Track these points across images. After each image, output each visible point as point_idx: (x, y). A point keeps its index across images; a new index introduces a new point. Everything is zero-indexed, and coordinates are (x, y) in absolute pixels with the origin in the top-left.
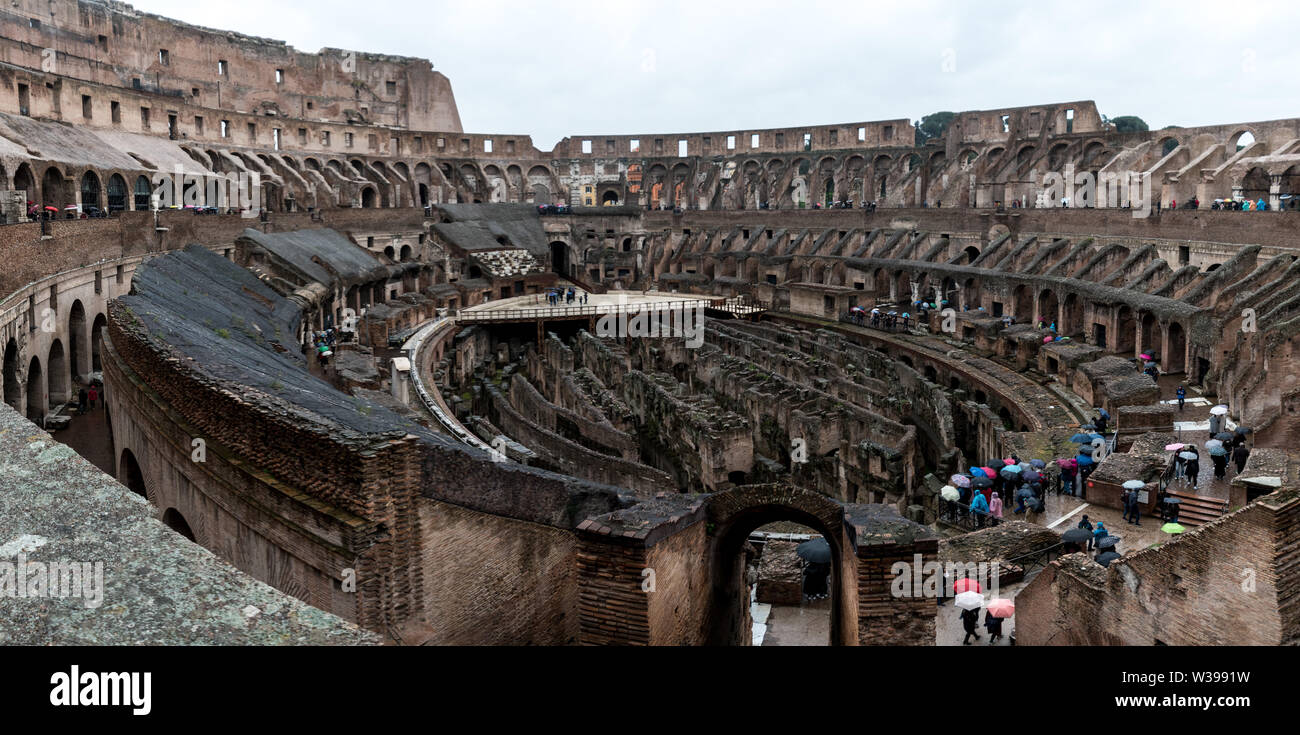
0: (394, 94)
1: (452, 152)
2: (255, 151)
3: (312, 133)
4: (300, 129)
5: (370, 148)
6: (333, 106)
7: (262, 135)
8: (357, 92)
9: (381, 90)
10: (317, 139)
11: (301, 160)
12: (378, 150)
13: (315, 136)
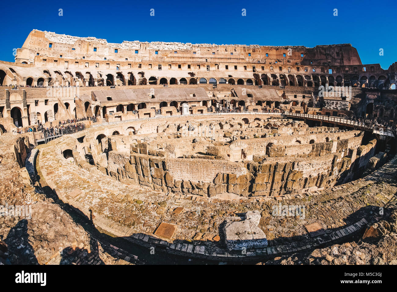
0: (339, 56)
1: (351, 72)
2: (279, 73)
3: (301, 68)
4: (297, 67)
5: (321, 72)
6: (319, 62)
7: (284, 69)
8: (327, 57)
9: (335, 55)
10: (303, 70)
11: (295, 75)
12: (324, 73)
13: (302, 69)
